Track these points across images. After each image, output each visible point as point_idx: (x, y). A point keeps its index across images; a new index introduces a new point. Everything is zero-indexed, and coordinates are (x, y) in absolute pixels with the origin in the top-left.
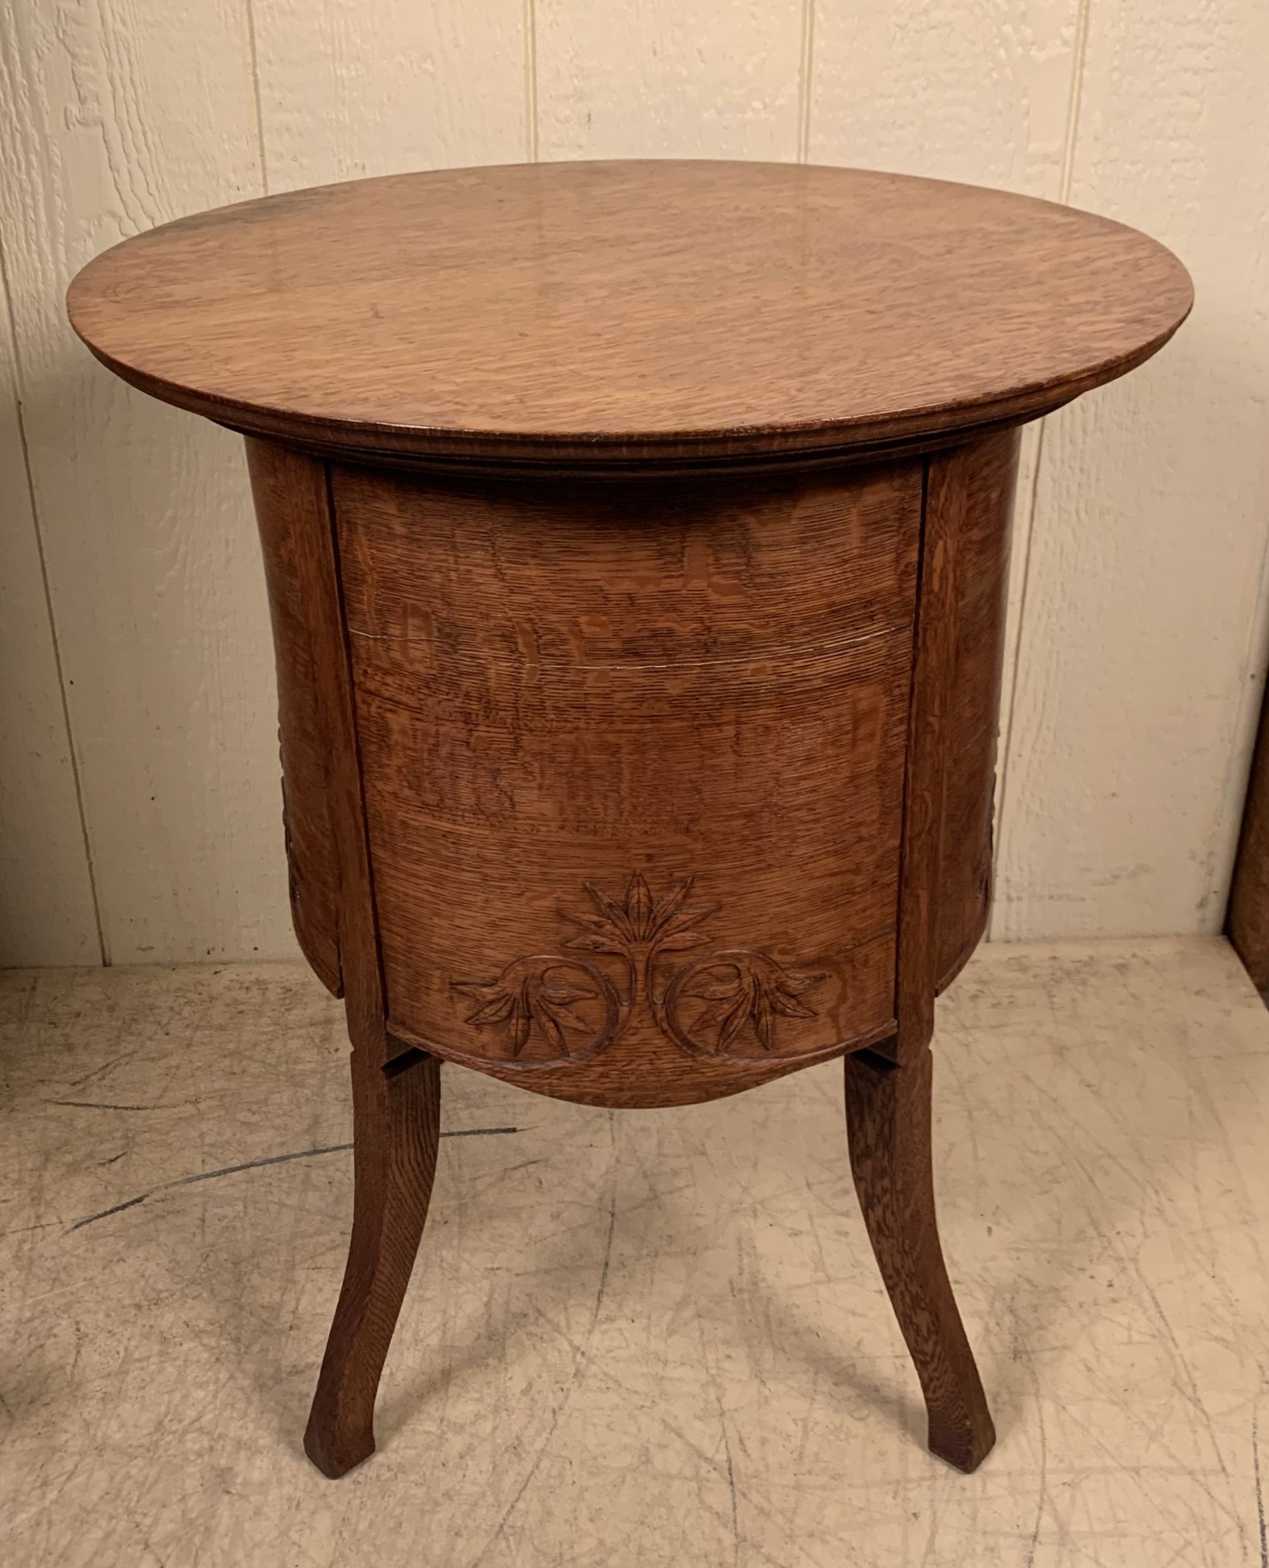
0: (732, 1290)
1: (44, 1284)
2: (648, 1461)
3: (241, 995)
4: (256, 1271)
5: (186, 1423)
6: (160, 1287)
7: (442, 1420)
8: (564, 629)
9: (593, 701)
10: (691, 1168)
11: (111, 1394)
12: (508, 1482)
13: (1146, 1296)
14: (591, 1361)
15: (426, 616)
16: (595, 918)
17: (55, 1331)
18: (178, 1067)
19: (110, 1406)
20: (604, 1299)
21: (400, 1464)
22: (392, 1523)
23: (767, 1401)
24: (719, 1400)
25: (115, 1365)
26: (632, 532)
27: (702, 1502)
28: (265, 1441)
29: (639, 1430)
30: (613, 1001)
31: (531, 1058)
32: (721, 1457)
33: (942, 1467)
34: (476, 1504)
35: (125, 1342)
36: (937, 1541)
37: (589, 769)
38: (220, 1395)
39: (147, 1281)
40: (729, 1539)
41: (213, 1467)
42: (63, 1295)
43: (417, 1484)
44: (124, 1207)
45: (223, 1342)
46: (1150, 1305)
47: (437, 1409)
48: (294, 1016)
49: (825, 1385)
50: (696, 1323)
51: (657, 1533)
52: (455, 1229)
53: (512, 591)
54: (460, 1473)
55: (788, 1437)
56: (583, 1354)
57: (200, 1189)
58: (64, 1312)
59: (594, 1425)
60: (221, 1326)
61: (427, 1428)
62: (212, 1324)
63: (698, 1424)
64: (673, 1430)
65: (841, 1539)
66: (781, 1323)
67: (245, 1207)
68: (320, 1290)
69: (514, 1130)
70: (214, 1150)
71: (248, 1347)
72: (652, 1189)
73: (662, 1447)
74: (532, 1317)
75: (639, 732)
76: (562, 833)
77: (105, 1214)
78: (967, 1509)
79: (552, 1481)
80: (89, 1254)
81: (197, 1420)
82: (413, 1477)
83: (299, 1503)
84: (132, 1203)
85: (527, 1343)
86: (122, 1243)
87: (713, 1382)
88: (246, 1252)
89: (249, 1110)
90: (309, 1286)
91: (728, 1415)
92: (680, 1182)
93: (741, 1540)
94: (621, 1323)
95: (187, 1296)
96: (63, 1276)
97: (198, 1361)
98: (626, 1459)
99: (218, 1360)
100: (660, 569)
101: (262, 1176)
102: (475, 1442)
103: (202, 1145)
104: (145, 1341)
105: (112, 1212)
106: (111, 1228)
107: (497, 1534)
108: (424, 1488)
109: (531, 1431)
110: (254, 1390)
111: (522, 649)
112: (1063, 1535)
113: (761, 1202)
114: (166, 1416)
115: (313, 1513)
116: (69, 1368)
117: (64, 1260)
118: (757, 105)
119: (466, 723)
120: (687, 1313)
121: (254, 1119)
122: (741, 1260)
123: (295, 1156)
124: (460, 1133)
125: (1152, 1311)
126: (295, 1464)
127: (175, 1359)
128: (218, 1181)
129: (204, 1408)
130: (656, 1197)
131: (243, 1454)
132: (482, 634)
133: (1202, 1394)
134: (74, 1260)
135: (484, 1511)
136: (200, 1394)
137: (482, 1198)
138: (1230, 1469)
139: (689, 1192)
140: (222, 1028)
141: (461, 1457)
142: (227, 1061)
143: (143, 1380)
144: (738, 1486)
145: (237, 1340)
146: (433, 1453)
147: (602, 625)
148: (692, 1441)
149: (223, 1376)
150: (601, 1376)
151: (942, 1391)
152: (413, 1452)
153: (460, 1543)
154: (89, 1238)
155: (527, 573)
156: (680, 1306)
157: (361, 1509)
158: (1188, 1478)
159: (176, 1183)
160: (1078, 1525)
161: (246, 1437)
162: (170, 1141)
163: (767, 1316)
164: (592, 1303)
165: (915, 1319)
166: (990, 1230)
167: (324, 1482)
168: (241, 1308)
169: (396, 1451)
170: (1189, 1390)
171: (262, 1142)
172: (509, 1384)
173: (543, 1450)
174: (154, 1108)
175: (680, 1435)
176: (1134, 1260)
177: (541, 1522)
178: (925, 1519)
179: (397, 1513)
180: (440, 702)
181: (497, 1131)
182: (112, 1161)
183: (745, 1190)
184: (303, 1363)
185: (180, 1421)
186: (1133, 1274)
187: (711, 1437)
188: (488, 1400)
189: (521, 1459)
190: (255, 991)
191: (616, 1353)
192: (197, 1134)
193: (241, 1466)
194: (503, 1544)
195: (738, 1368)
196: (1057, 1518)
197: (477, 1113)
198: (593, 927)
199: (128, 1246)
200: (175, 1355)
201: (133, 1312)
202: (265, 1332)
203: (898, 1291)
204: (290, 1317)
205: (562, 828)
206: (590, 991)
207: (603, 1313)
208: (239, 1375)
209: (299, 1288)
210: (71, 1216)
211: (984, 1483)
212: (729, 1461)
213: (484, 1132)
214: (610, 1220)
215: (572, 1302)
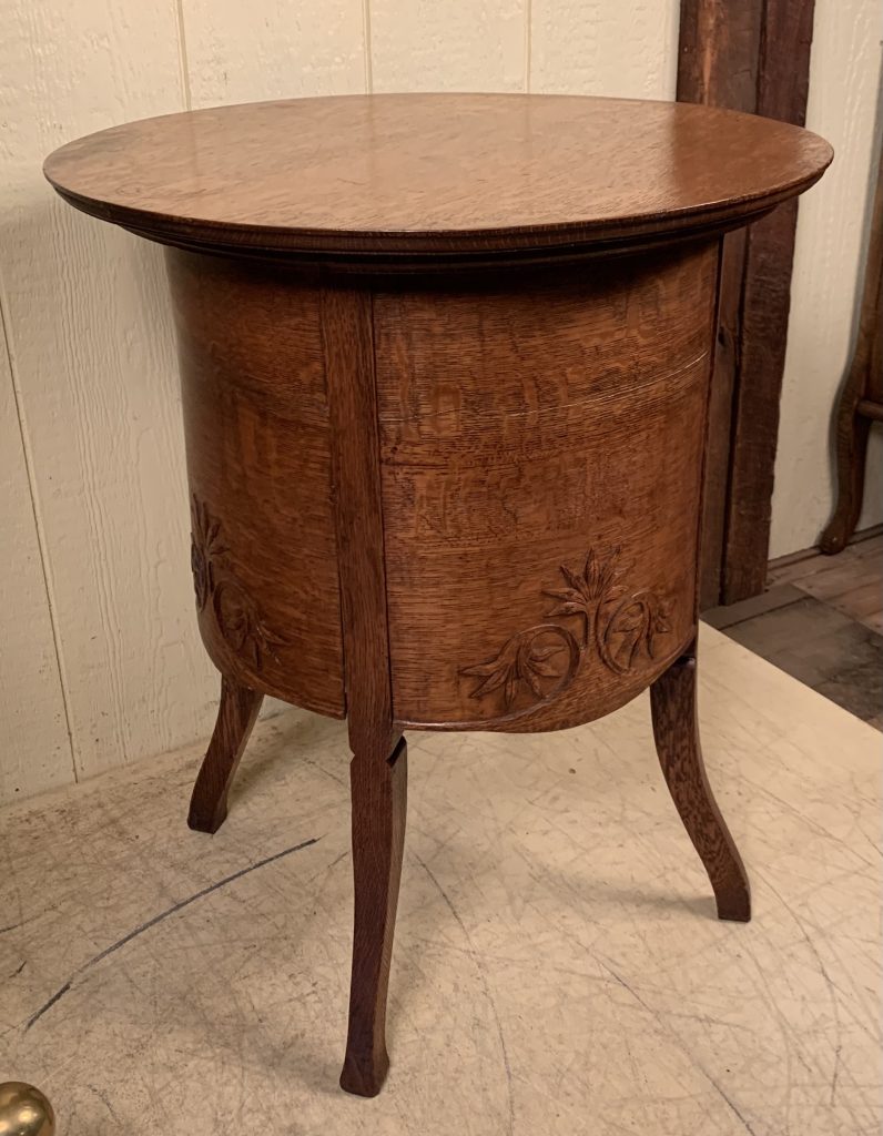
0: (535, 878)
1: (38, 1073)
2: (565, 995)
3: (26, 827)
4: (202, 997)
5: (235, 1112)
6: (136, 1036)
7: (416, 1030)
8: (556, 380)
9: (572, 430)
10: (451, 820)
11: (160, 1120)
12: (490, 1044)
13: (763, 793)
14: (483, 955)
15: (455, 392)
16: (567, 590)
17: (76, 1099)
18: (18, 890)
19: (167, 1127)
20: (461, 916)
21: (411, 1068)
22: (436, 1104)
23: (607, 932)
24: (578, 943)
25: (147, 1100)
26: (600, 301)
27: (616, 1003)
28: (304, 1096)
29: (545, 980)
30: (575, 648)
31: (519, 708)
32: (607, 974)
33: (732, 925)
34: (481, 1068)
35: (140, 1082)
36: (761, 964)
37: (567, 480)
38: (245, 1083)
39: (122, 1037)
40: (649, 1016)
41: (280, 1129)
42: (61, 1073)
43: (433, 1074)
44: (58, 996)
45: (218, 1051)
46: (767, 796)
47: (407, 1025)
48: (82, 826)
49: (632, 909)
50: (528, 907)
51: (606, 1032)
52: (325, 915)
53: (523, 359)
54: (456, 1055)
55: (635, 946)
56: (474, 952)
57: (109, 963)
58: (73, 1083)
59: (516, 990)
60: (206, 1042)
61: (410, 1039)
62: (199, 1043)
63: (578, 962)
64: (566, 972)
65: (710, 987)
66: (579, 886)
67: (157, 960)
68: (261, 989)
69: (314, 841)
70: (97, 934)
71: (239, 1045)
72: (436, 841)
73: (568, 983)
74: (423, 945)
75: (598, 446)
76: (549, 532)
77: (46, 1008)
78: (763, 940)
79: (518, 1033)
80: (57, 1039)
81: (243, 1106)
82: (427, 1071)
83: (362, 1123)
84: (62, 992)
85: (433, 962)
86: (79, 1021)
87: (567, 935)
88: (185, 988)
89: (102, 898)
90: (250, 990)
91: (590, 950)
92: (451, 830)
93: (657, 1014)
94: (482, 926)
95: (162, 1033)
96: (49, 1061)
97: (209, 1071)
98: (552, 1001)
99: (223, 1063)
100: (615, 326)
101: (152, 937)
102: (449, 1033)
103: (86, 934)
104: (156, 1076)
105: (50, 1004)
106: (60, 1014)
107: (510, 1078)
108: (439, 1074)
109: (479, 1010)
110: (268, 1070)
111: (528, 401)
112: (821, 933)
113: (511, 823)
114: (217, 1114)
115: (378, 1123)
116: (110, 1118)
117: (40, 1050)
118: (338, 60)
119: (484, 466)
120: (519, 902)
121: (111, 902)
122: (526, 861)
123: (166, 914)
124: (277, 857)
125: (772, 799)
126: (338, 1101)
127: (191, 1076)
128: (120, 952)
129: (241, 1097)
130: (443, 846)
131: (295, 1111)
132: (497, 396)
133: (831, 831)
134: (48, 1047)
135: (490, 1069)
136: (229, 1090)
137: (327, 890)
138: (873, 863)
139: (462, 834)
140: (29, 853)
141: (448, 1045)
142: (55, 873)
143: (178, 1100)
144: (630, 985)
145: (227, 1045)
146: (426, 1052)
147: (579, 373)
148: (583, 972)
149: (237, 1071)
150: (496, 961)
151: (726, 874)
152: (413, 1057)
153: (491, 1094)
154: (49, 1027)
155: (534, 343)
156: (511, 900)
157: (408, 1106)
158: (856, 876)
159: (86, 966)
160: (824, 924)
161: (288, 1101)
162: (56, 941)
163: (568, 885)
164: (454, 921)
165: (705, 831)
166: (653, 789)
167: (369, 1102)
168: (212, 1024)
169: (401, 1062)
170: (821, 831)
171: (132, 914)
172: (441, 990)
173: (497, 1018)
174: (22, 924)
175: (573, 973)
176: (741, 776)
177: (531, 1059)
178: (744, 955)
179: (434, 1096)
180: (463, 456)
181: (302, 846)
182: (20, 970)
183: (495, 819)
184: (289, 1038)
185: (231, 1113)
186: (745, 783)
187: (592, 966)
188: (436, 1005)
189: (488, 1030)
190: (35, 821)
191: (494, 944)
192: (74, 928)
193: (301, 1119)
194: (518, 1082)
195: (574, 922)
196: (809, 924)
197: (279, 840)
198: (566, 596)
199: (85, 1020)
200: (188, 1074)
201: (129, 1061)
202: (244, 1031)
203: (691, 817)
204: (254, 1015)
205: (548, 528)
206: (560, 645)
207: (466, 925)
208: (247, 1065)
209: (244, 994)
210: (20, 1019)
211: (761, 924)
212: (613, 973)
213: (294, 849)
214: (424, 870)
215: (441, 927)
